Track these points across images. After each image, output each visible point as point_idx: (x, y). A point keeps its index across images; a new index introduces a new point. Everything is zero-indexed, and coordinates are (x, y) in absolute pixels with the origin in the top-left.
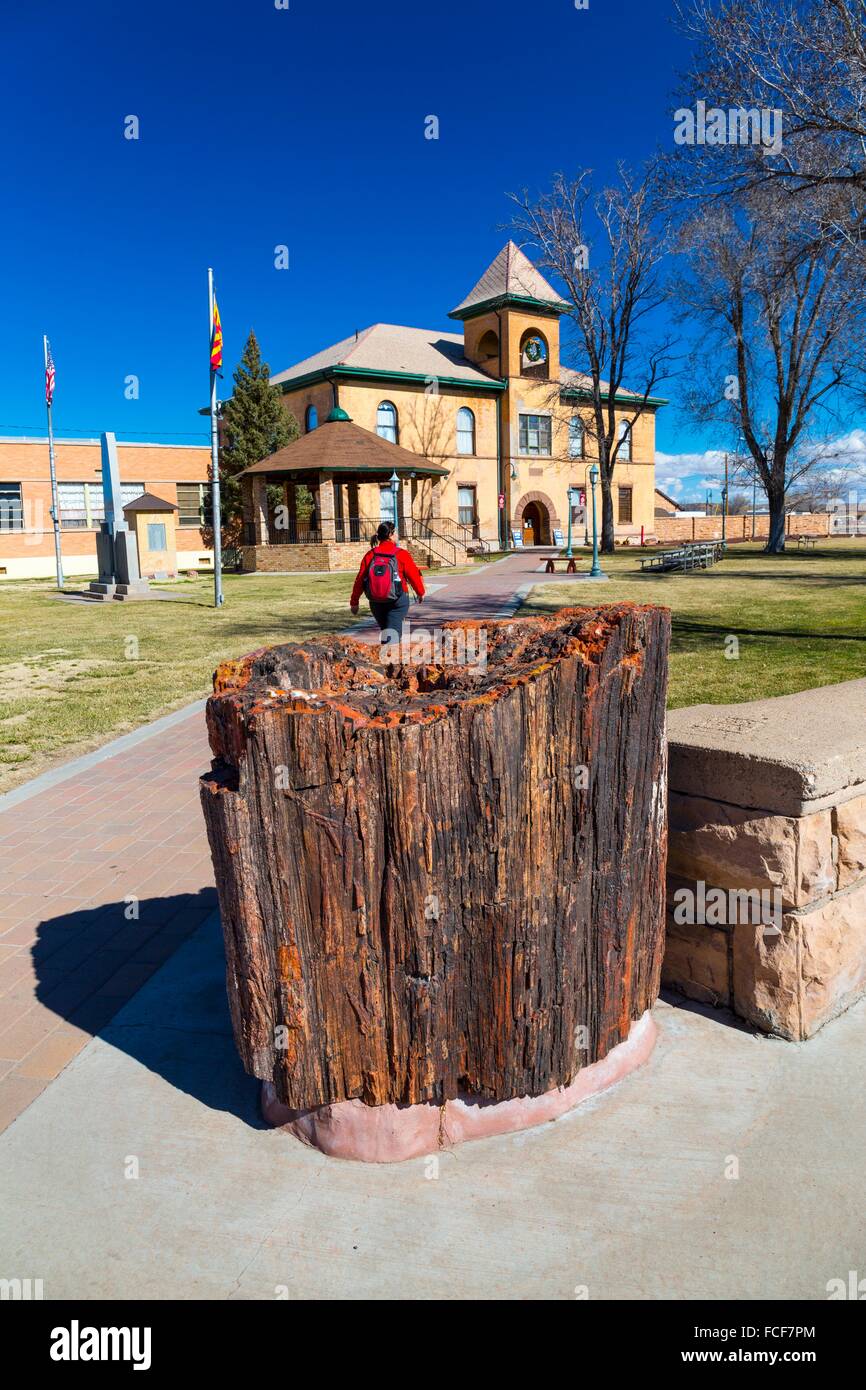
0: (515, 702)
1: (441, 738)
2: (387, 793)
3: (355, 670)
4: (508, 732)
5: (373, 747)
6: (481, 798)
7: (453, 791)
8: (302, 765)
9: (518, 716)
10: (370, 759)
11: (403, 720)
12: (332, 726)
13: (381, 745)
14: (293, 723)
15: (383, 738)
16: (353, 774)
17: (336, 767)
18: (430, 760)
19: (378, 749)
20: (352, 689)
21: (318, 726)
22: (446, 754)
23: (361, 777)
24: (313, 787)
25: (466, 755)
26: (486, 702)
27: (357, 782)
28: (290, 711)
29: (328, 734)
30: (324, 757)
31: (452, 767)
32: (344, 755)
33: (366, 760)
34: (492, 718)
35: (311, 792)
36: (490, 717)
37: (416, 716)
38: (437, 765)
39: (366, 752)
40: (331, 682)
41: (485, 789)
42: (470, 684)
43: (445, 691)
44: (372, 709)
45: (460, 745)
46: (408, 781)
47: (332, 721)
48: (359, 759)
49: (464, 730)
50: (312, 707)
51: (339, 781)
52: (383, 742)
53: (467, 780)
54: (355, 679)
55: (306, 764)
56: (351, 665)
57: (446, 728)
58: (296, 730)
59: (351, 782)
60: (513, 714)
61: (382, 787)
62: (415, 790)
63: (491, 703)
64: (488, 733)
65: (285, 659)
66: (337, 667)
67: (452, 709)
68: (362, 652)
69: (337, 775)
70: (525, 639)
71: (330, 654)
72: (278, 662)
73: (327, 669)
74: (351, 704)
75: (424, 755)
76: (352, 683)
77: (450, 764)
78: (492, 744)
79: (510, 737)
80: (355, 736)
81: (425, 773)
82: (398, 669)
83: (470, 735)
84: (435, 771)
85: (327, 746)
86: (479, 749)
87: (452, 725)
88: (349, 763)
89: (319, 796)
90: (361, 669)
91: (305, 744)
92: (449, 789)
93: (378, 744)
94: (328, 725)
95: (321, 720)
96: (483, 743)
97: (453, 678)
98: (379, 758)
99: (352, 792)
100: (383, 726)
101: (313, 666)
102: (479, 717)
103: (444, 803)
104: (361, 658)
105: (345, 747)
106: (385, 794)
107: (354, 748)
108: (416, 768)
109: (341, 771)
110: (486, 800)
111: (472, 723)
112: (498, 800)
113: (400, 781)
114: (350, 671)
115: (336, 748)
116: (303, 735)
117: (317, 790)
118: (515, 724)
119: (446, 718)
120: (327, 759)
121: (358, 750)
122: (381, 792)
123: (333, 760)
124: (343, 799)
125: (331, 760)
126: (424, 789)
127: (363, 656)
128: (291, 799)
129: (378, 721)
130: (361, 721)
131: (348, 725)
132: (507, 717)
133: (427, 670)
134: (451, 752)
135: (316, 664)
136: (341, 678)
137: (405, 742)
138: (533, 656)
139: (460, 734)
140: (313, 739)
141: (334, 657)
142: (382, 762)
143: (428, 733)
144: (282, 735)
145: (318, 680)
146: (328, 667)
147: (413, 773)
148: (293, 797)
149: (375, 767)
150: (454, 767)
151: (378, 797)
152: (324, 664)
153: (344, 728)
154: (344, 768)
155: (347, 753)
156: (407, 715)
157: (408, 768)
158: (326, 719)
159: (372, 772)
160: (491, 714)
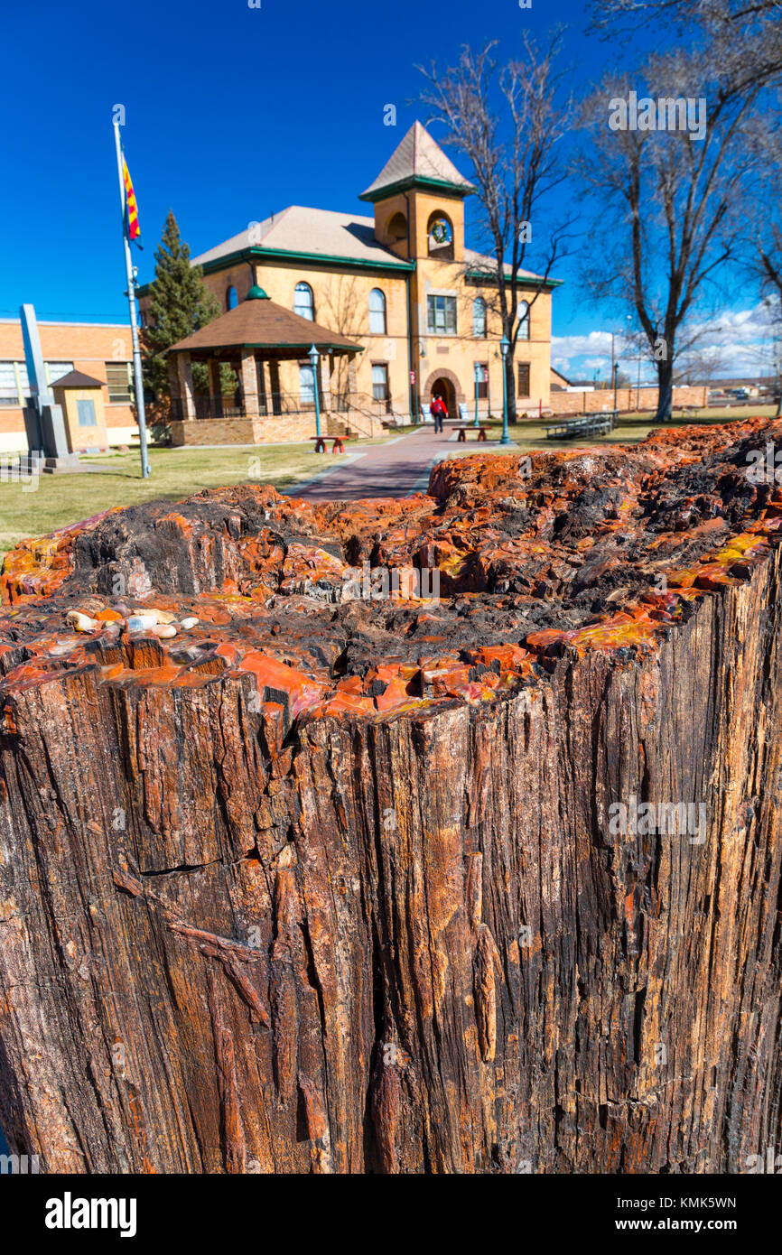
0: (700, 634)
1: (521, 736)
2: (382, 879)
3: (286, 551)
4: (682, 712)
5: (343, 767)
6: (617, 878)
7: (547, 863)
8: (154, 817)
9: (705, 667)
10: (335, 797)
11: (416, 686)
12: (230, 719)
13: (365, 762)
14: (123, 709)
15: (371, 745)
16: (291, 836)
17: (246, 821)
18: (495, 796)
19: (357, 772)
20: (279, 591)
21: (192, 717)
22: (534, 776)
23: (312, 845)
24: (186, 869)
25: (583, 775)
26: (637, 639)
27: (301, 856)
28: (117, 673)
29: (218, 737)
30: (212, 797)
31: (546, 807)
32: (266, 791)
33: (323, 801)
34: (657, 682)
35: (183, 882)
36: (651, 679)
37: (452, 678)
38: (511, 805)
39: (325, 782)
40: (237, 576)
41: (627, 856)
42: (549, 583)
43: (491, 598)
44: (333, 652)
45: (567, 751)
46: (438, 852)
47: (229, 705)
48: (307, 800)
49: (580, 714)
50: (177, 660)
51: (254, 854)
52: (371, 755)
53: (584, 834)
54: (288, 569)
55: (165, 814)
56: (276, 540)
57: (536, 712)
58: (132, 727)
59: (287, 857)
60: (693, 666)
61: (368, 867)
62: (457, 872)
63: (652, 643)
64: (644, 721)
65: (138, 532)
66: (250, 546)
67: (549, 658)
68: (298, 515)
69: (247, 840)
70: (629, 483)
71: (236, 520)
72: (124, 540)
73: (230, 551)
74: (279, 641)
75: (479, 783)
76: (281, 577)
77: (541, 798)
78: (651, 748)
79: (686, 723)
80: (292, 738)
81: (481, 826)
82: (368, 547)
83: (597, 727)
84: (505, 822)
85: (219, 769)
86: (621, 762)
87: (550, 701)
88: (280, 811)
89: (204, 890)
90: (297, 549)
91: (158, 767)
92: (540, 859)
93: (358, 761)
94: (218, 715)
95: (198, 702)
96: (632, 747)
97: (503, 568)
98: (359, 795)
99: (289, 881)
100: (365, 705)
101: (199, 546)
102: (623, 680)
103: (527, 895)
104: (296, 527)
105: (269, 769)
106: (375, 881)
107: (292, 771)
108: (458, 817)
109: (258, 829)
110: (629, 883)
111: (604, 696)
112: (653, 876)
113: (416, 851)
114: (276, 553)
115: (243, 774)
116: (152, 742)
117: (197, 875)
118: (696, 686)
119: (534, 684)
120: (221, 799)
121: (305, 777)
122: (365, 875)
123: (238, 804)
124: (266, 897)
125: (231, 806)
126: (478, 869)
127: (300, 522)
128: (132, 896)
129: (349, 691)
130: (309, 695)
131: (274, 713)
132: (684, 676)
133: (436, 551)
134: (545, 770)
135: (206, 542)
136: (258, 567)
137: (432, 757)
138: (686, 515)
139: (569, 724)
140: (180, 751)
141: (244, 526)
142: (368, 806)
143: (491, 728)
144: (96, 740)
145: (212, 574)
146: (233, 547)
147: (451, 832)
148: (137, 893)
149: (350, 816)
150: (550, 808)
151: (356, 887)
152: (223, 539)
153: (263, 722)
154: (265, 823)
155: (273, 786)
156: (429, 675)
157: (440, 821)
158: (213, 700)
159: (343, 830)
160: (656, 671)
